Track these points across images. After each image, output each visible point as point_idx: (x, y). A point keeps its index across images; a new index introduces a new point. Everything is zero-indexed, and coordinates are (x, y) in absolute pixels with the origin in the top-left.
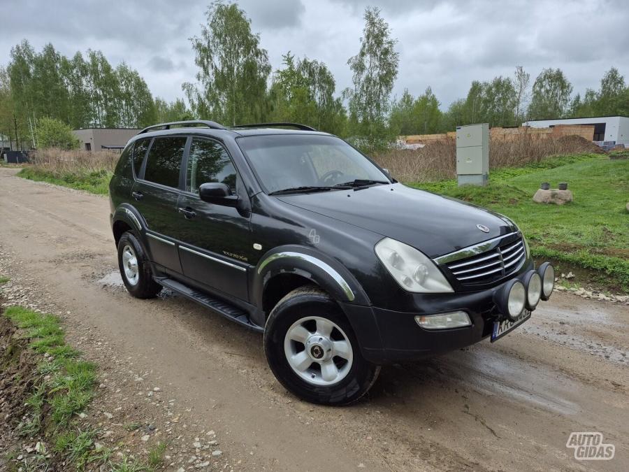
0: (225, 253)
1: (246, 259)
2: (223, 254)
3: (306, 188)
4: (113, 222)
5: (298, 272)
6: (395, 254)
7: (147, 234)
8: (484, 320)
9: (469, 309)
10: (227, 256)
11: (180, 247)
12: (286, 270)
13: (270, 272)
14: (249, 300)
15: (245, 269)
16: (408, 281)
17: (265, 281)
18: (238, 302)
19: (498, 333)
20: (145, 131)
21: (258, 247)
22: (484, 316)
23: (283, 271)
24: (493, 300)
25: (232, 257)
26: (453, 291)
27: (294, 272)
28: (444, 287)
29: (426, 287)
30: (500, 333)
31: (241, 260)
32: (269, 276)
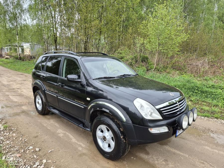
0: (76, 100)
1: (84, 103)
2: (75, 101)
3: (106, 77)
4: (33, 87)
5: (104, 109)
6: (141, 104)
7: (46, 92)
8: (173, 129)
9: (168, 125)
10: (77, 102)
11: (58, 97)
12: (99, 109)
13: (93, 109)
14: (84, 118)
15: (83, 107)
16: (146, 115)
17: (91, 112)
18: (80, 119)
19: (178, 134)
20: (46, 54)
21: (88, 99)
22: (173, 128)
23: (98, 109)
24: (176, 122)
25: (78, 102)
26: (162, 119)
27: (102, 110)
28: (159, 117)
29: (152, 117)
30: (179, 134)
31: (82, 103)
32: (92, 110)
